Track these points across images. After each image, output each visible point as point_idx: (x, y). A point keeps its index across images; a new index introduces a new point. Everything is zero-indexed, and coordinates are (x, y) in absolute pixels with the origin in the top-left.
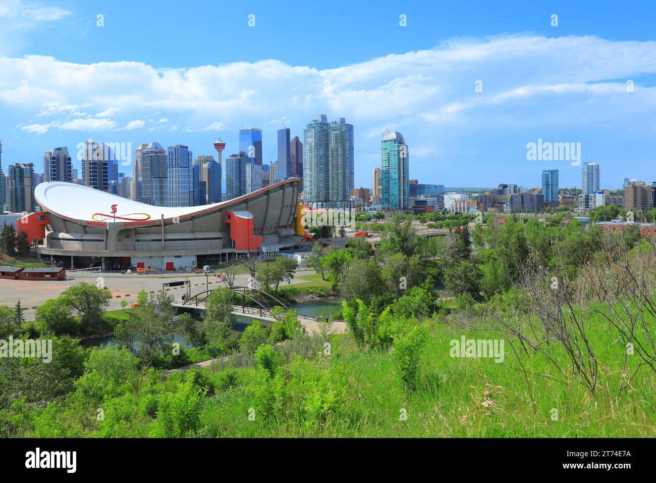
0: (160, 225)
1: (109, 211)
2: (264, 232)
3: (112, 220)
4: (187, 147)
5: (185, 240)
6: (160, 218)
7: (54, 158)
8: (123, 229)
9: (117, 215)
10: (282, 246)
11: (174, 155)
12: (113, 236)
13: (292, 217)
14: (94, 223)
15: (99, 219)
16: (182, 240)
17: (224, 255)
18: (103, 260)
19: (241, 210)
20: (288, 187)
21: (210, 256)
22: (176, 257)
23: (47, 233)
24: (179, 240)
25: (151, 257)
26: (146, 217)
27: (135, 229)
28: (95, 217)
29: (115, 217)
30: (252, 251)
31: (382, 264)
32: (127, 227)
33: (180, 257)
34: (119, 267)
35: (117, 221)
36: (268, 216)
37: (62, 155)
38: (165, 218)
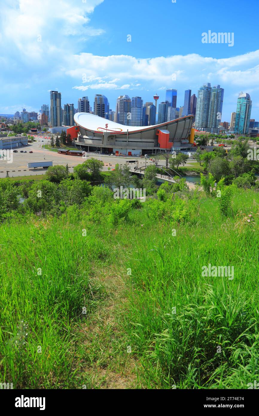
0: (126, 134)
1: (104, 127)
2: (174, 141)
3: (105, 131)
4: (141, 98)
5: (137, 142)
6: (127, 131)
7: (82, 102)
8: (110, 135)
9: (108, 129)
10: (182, 148)
11: (134, 101)
12: (106, 138)
13: (188, 134)
14: (98, 132)
15: (100, 130)
16: (136, 142)
17: (154, 150)
18: (101, 149)
19: (164, 129)
20: (187, 119)
21: (148, 150)
22: (133, 149)
23: (79, 135)
24: (134, 142)
25: (122, 149)
26: (120, 130)
27: (115, 135)
28: (98, 129)
29: (107, 130)
30: (167, 149)
31: (230, 161)
32: (112, 135)
33: (135, 149)
34: (108, 152)
35: (108, 131)
36: (176, 133)
37: (85, 100)
38: (129, 131)
